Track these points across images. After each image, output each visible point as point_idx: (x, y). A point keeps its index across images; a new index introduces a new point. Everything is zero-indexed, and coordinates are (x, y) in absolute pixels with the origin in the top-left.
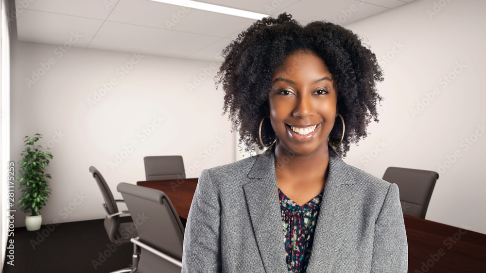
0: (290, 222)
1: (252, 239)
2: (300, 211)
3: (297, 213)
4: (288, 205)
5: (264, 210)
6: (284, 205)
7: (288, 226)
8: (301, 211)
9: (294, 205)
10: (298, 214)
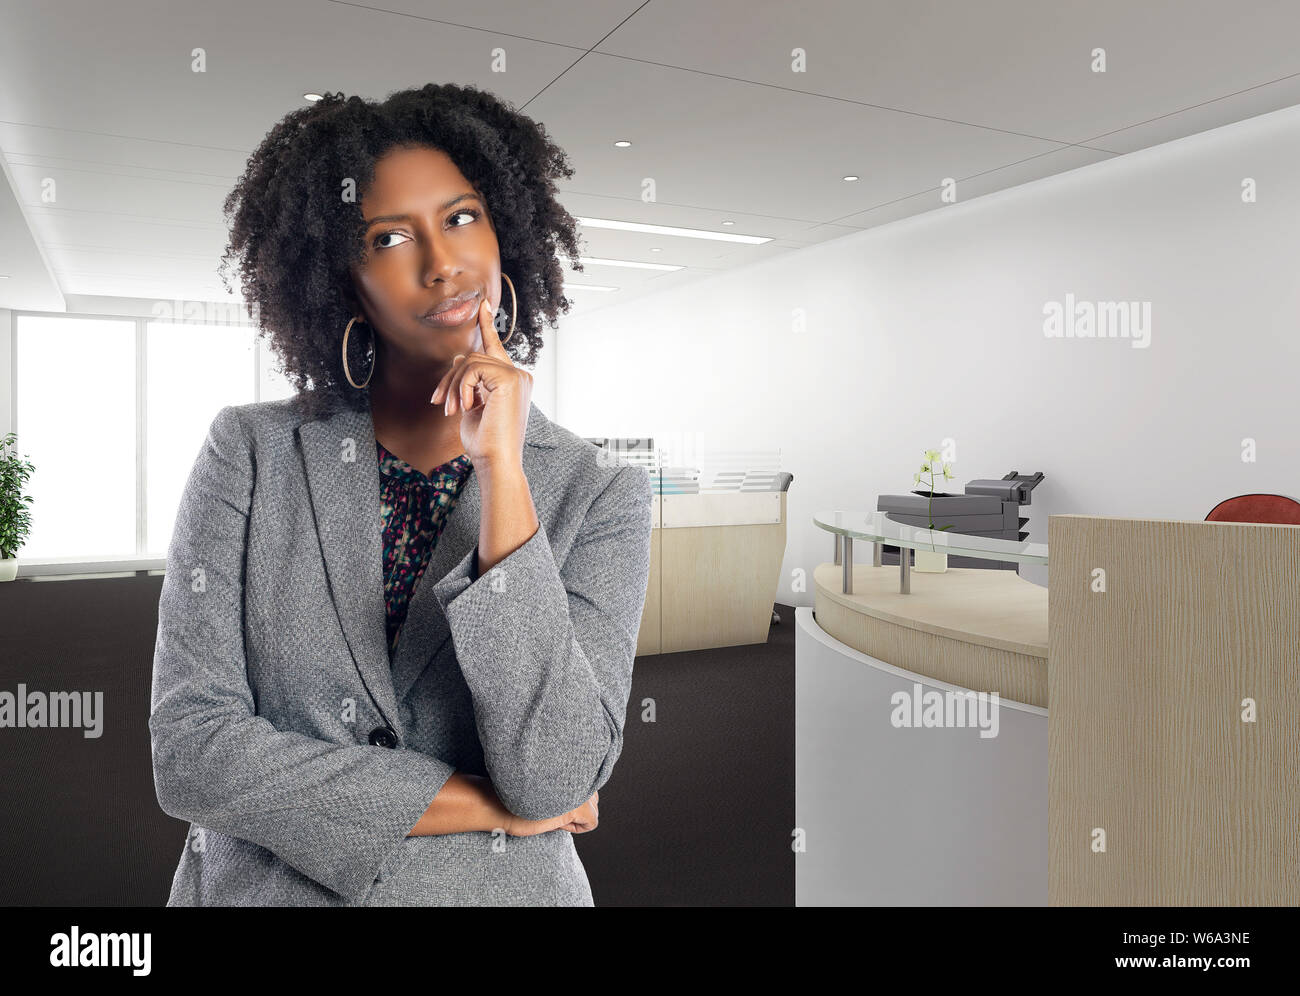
0: (396, 506)
1: (311, 534)
2: (422, 484)
3: (415, 487)
4: (393, 470)
5: (340, 477)
6: (386, 472)
7: (391, 512)
8: (425, 483)
9: (407, 470)
10: (418, 489)
